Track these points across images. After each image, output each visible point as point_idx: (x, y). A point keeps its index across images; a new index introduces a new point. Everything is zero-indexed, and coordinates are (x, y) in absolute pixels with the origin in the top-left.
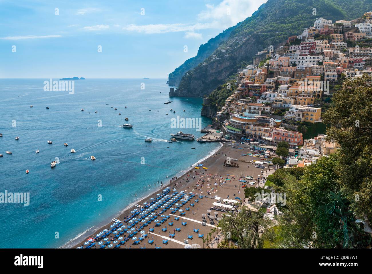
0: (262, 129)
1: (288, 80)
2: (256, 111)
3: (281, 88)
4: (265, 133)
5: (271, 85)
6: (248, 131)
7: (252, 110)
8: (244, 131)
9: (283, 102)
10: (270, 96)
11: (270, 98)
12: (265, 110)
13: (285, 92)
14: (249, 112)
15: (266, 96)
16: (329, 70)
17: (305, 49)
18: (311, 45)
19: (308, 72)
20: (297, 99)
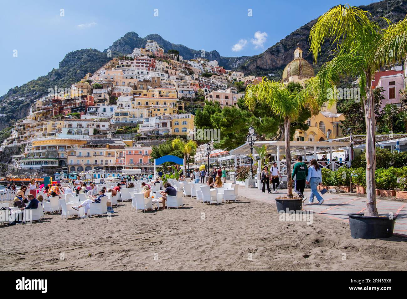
0: (101, 153)
1: (130, 92)
2: (83, 130)
3: (120, 100)
4: (107, 159)
5: (102, 98)
6: (71, 160)
7: (75, 128)
8: (62, 162)
9: (129, 115)
10: (105, 110)
11: (105, 113)
12: (99, 128)
13: (129, 106)
14: (69, 133)
15: (98, 110)
16: (182, 87)
17: (142, 66)
18: (149, 62)
19: (156, 84)
20: (152, 111)
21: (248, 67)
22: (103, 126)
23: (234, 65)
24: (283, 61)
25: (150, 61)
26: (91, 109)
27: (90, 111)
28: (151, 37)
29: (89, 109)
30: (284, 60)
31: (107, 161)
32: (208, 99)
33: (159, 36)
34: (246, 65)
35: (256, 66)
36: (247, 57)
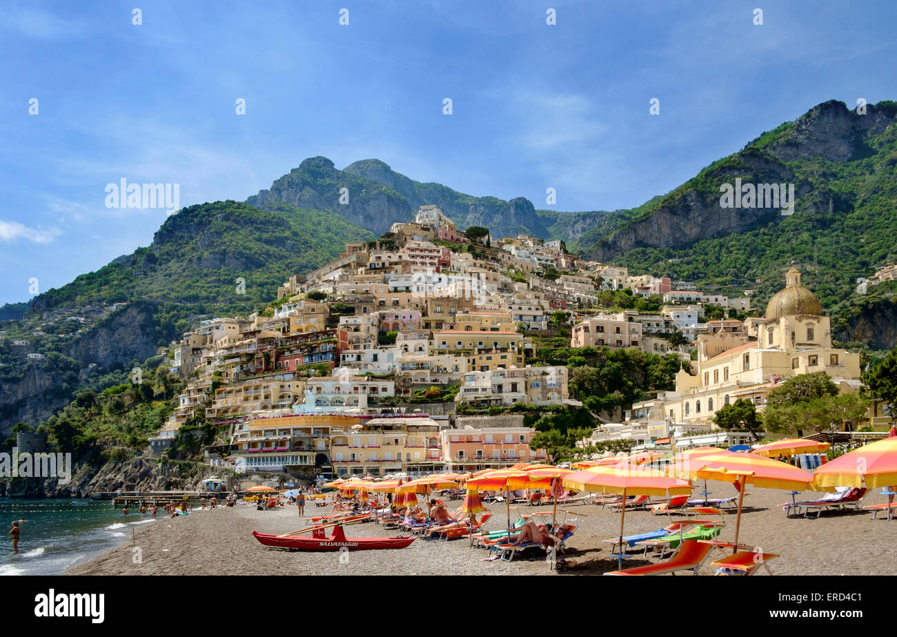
0: (397, 440)
1: (418, 321)
2: (345, 397)
4: (408, 451)
5: (361, 334)
7: (329, 394)
8: (321, 457)
9: (428, 368)
10: (375, 358)
11: (375, 364)
12: (377, 393)
13: (421, 349)
14: (318, 402)
15: (362, 359)
16: (517, 307)
17: (423, 264)
18: (435, 254)
19: (467, 304)
20: (474, 360)
21: (615, 242)
22: (385, 390)
23: (571, 232)
24: (698, 229)
25: (438, 252)
26: (348, 356)
27: (347, 359)
28: (361, 166)
29: (344, 356)
30: (702, 227)
31: (408, 455)
32: (579, 333)
33: (380, 162)
34: (611, 238)
35: (633, 240)
36: (600, 214)
